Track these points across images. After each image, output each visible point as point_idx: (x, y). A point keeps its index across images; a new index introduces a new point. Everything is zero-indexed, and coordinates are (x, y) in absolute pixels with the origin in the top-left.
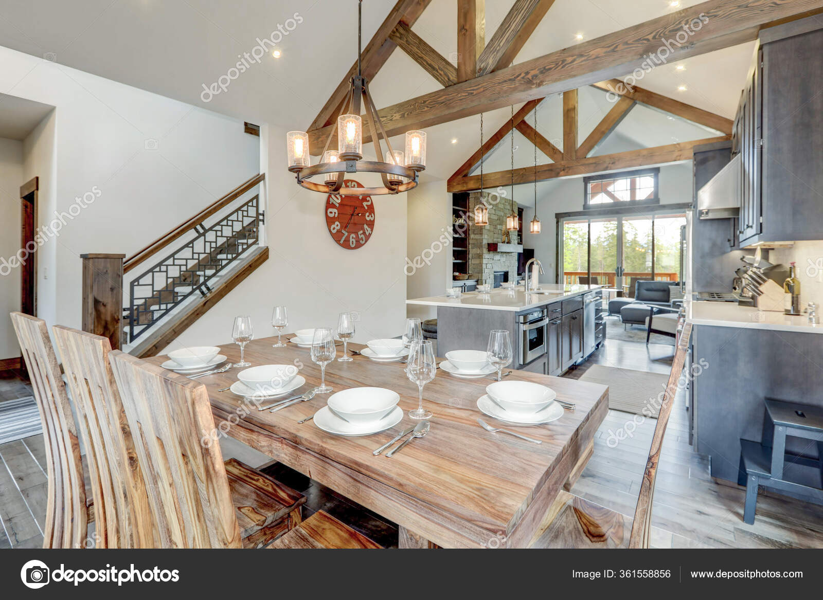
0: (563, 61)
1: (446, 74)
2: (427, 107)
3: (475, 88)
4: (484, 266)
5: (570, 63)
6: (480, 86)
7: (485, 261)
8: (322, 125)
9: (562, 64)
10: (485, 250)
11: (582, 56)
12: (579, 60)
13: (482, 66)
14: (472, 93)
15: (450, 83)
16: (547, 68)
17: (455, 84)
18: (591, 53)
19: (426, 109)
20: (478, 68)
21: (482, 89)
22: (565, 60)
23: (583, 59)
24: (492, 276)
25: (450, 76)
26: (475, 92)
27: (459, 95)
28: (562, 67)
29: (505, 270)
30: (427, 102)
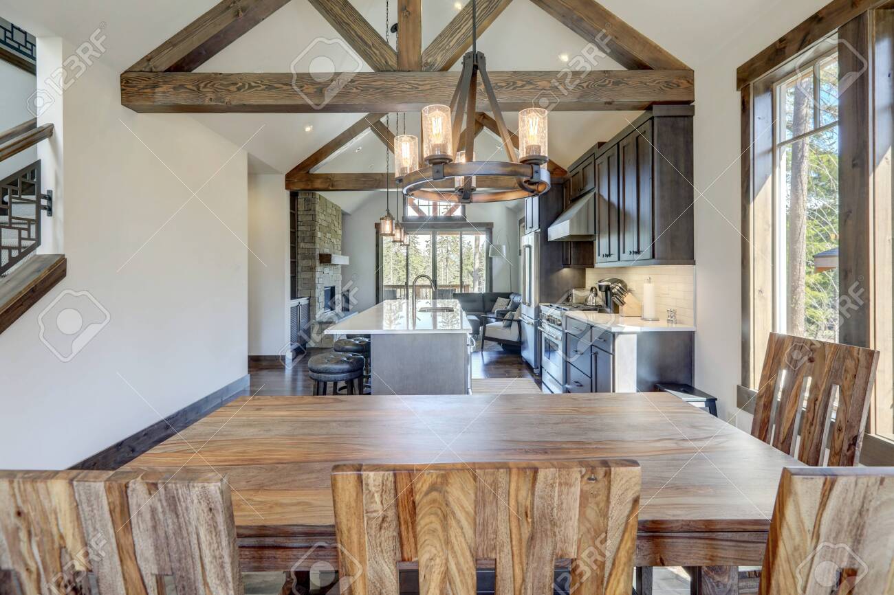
0: (514, 83)
1: (382, 55)
2: (357, 89)
3: (420, 83)
4: (317, 282)
5: (520, 87)
6: (427, 82)
7: (317, 275)
8: (164, 67)
9: (513, 85)
10: (318, 262)
11: (531, 83)
12: (528, 87)
13: (429, 61)
14: (417, 88)
15: (389, 68)
16: (499, 84)
17: (395, 71)
18: (539, 83)
19: (355, 90)
20: (424, 61)
21: (428, 87)
22: (516, 83)
23: (532, 86)
24: (323, 293)
25: (389, 60)
26: (421, 88)
27: (401, 86)
28: (513, 89)
29: (332, 285)
30: (357, 83)
